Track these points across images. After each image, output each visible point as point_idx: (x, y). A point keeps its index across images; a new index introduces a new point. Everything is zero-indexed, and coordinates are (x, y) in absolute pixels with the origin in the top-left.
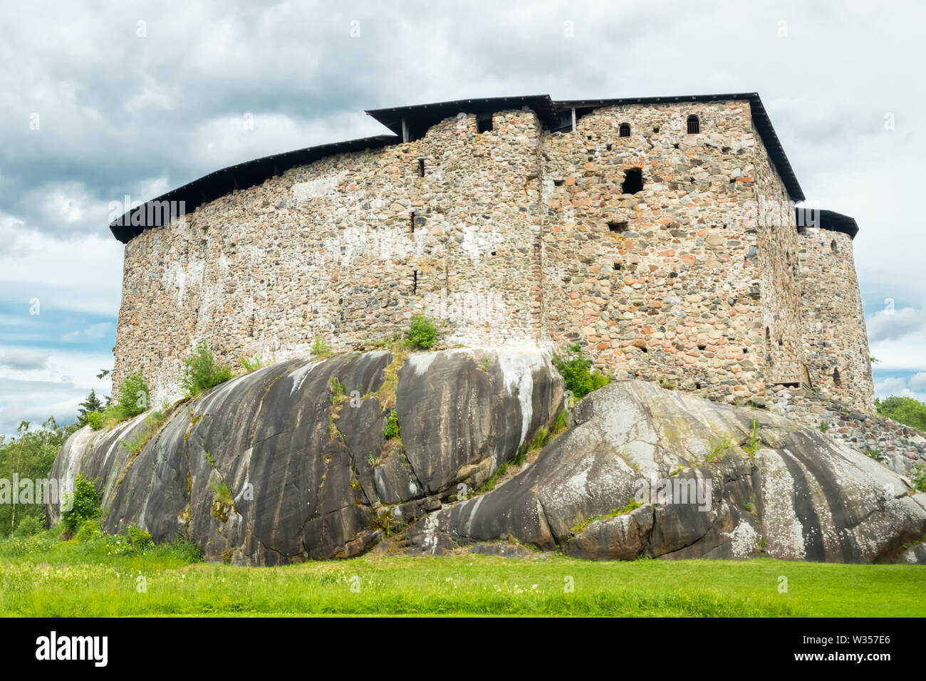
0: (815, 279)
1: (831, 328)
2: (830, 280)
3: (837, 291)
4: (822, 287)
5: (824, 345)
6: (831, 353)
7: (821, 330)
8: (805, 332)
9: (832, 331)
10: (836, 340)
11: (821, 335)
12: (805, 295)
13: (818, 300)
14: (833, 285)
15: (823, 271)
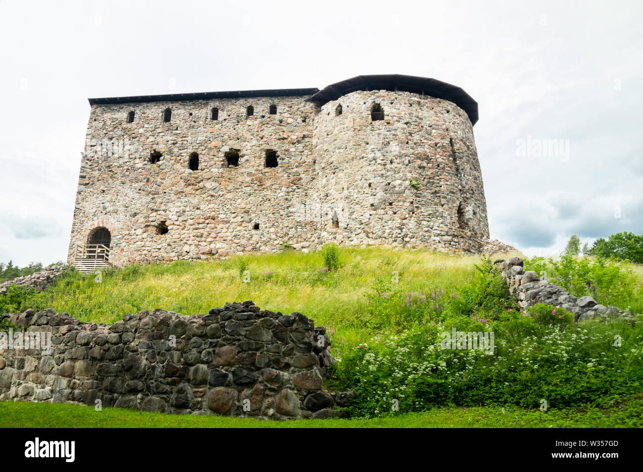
0: (322, 145)
1: (333, 178)
2: (333, 139)
3: (338, 145)
4: (325, 148)
5: (327, 196)
6: (331, 200)
7: (325, 184)
8: (317, 190)
9: (333, 181)
10: (337, 187)
11: (326, 188)
12: (316, 162)
13: (324, 161)
14: (335, 142)
15: (328, 135)
